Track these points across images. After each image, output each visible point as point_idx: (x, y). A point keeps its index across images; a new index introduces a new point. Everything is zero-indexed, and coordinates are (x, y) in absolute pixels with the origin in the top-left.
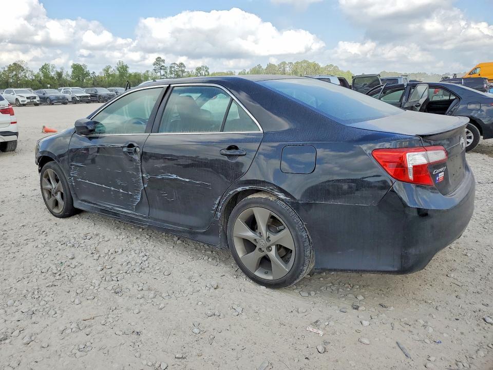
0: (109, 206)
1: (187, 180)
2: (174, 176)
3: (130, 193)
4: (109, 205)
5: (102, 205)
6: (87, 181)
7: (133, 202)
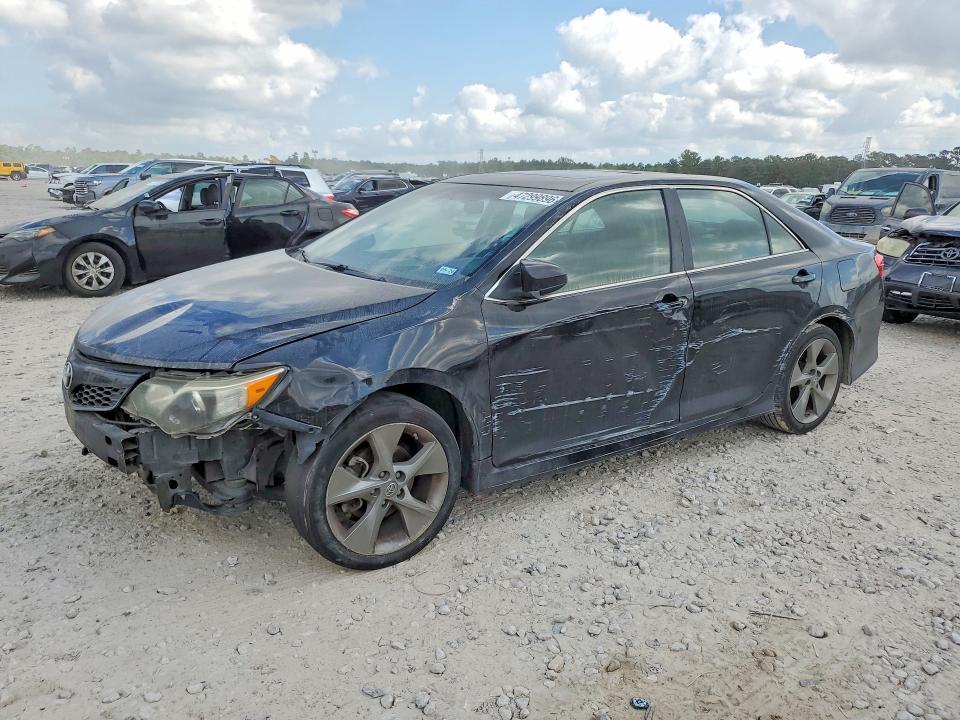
0: (582, 442)
1: (755, 331)
2: (740, 331)
3: (649, 390)
4: (586, 438)
5: (563, 447)
6: (543, 406)
7: (648, 406)
